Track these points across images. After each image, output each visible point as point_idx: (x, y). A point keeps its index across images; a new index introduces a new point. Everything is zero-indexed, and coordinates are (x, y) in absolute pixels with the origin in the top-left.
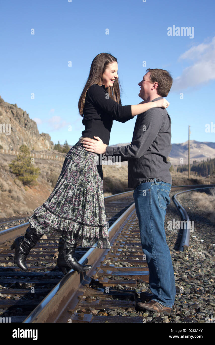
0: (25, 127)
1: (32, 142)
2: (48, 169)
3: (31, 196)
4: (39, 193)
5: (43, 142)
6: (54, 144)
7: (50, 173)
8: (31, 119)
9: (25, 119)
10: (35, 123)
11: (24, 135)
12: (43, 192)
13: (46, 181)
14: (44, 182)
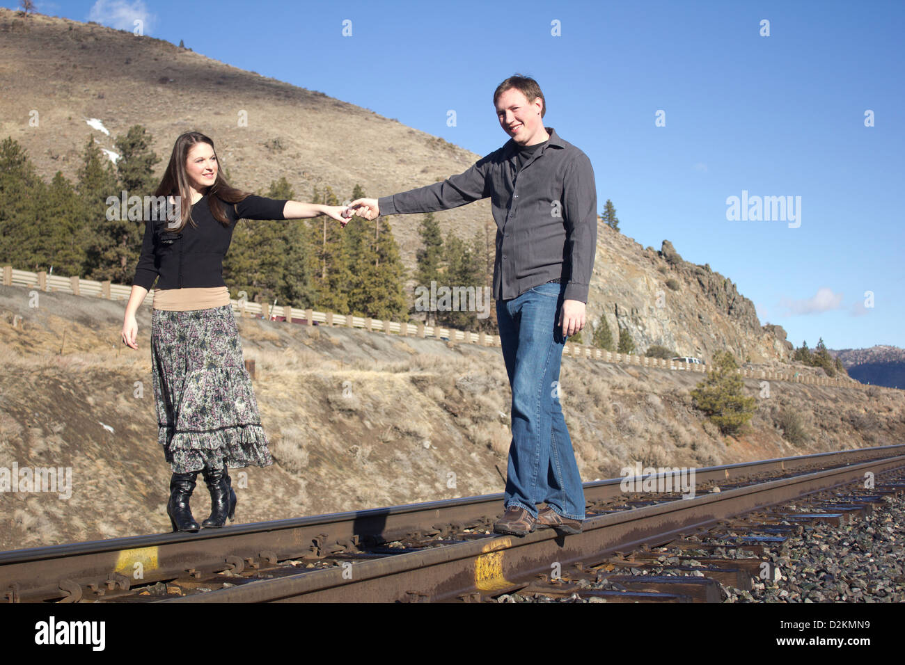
0: (729, 313)
1: (745, 346)
2: (775, 400)
3: (739, 457)
4: (755, 452)
5: (769, 345)
6: (795, 348)
7: (778, 408)
8: (742, 296)
9: (729, 296)
10: (750, 304)
11: (727, 330)
12: (765, 448)
13: (771, 427)
14: (767, 428)
